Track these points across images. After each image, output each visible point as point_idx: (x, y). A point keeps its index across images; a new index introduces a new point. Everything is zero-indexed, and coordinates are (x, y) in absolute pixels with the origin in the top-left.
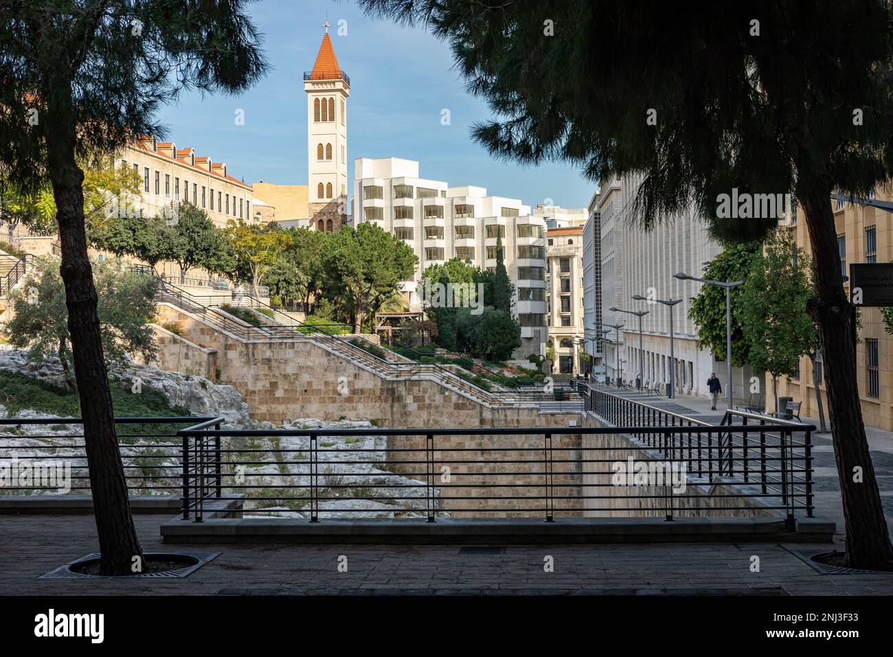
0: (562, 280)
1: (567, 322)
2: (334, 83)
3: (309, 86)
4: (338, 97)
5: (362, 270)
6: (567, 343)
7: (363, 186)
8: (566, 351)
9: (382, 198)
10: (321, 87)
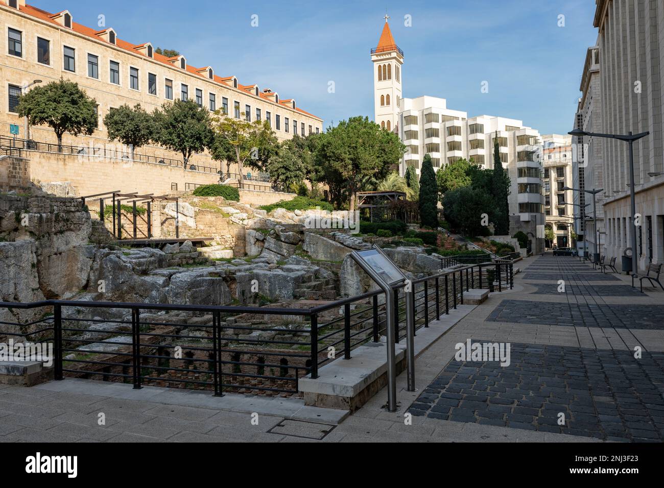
0: (558, 183)
1: (562, 212)
2: (390, 53)
3: (374, 58)
4: (393, 63)
5: (347, 156)
6: (562, 227)
7: (404, 116)
8: (562, 232)
9: (417, 124)
10: (382, 57)
